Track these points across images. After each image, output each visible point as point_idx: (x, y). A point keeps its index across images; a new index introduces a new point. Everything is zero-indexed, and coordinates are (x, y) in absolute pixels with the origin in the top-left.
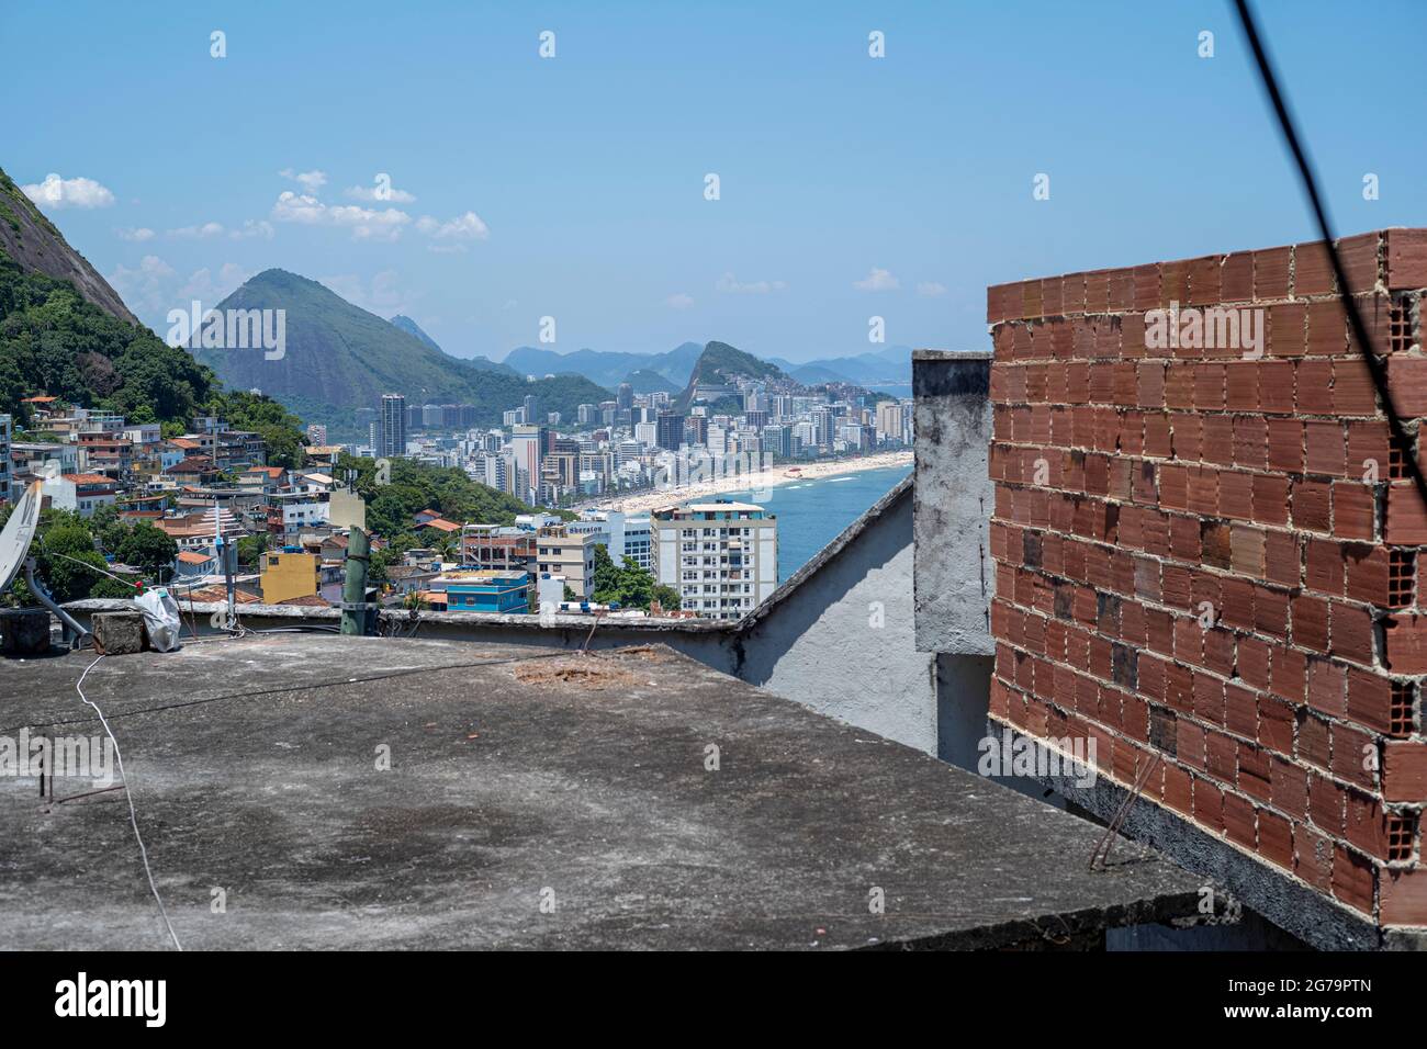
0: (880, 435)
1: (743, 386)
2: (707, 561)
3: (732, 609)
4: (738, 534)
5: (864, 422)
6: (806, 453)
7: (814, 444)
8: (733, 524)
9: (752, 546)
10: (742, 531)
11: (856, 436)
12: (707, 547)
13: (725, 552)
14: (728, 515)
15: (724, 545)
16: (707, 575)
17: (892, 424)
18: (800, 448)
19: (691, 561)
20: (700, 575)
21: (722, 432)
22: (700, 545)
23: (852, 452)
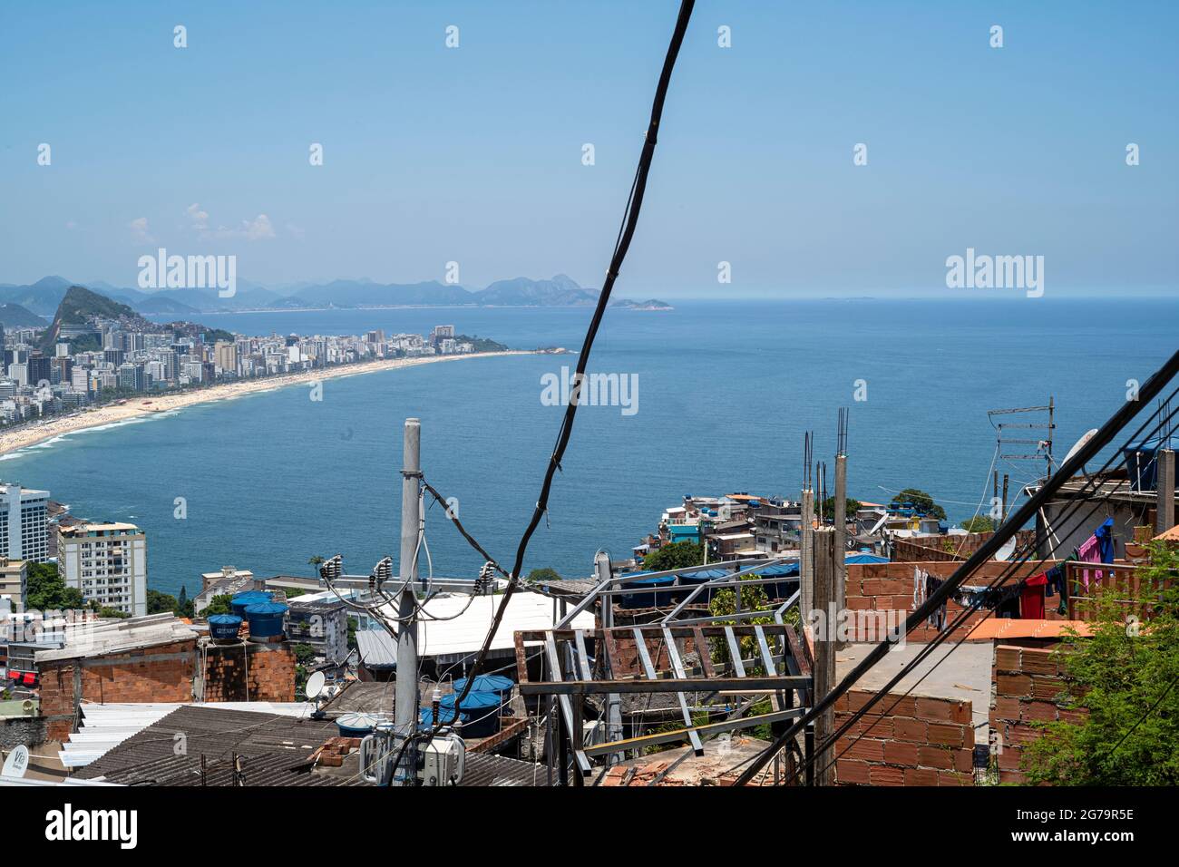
0: (218, 370)
1: (100, 326)
2: (98, 564)
3: (116, 594)
4: (120, 545)
5: (205, 359)
6: (157, 387)
7: (163, 379)
8: (116, 538)
9: (129, 553)
10: (122, 543)
11: (198, 371)
12: (98, 554)
13: (111, 558)
14: (112, 532)
15: (110, 553)
16: (98, 573)
17: (228, 360)
18: (151, 383)
19: (88, 564)
20: (94, 573)
21: (84, 373)
22: (94, 554)
23: (195, 385)
